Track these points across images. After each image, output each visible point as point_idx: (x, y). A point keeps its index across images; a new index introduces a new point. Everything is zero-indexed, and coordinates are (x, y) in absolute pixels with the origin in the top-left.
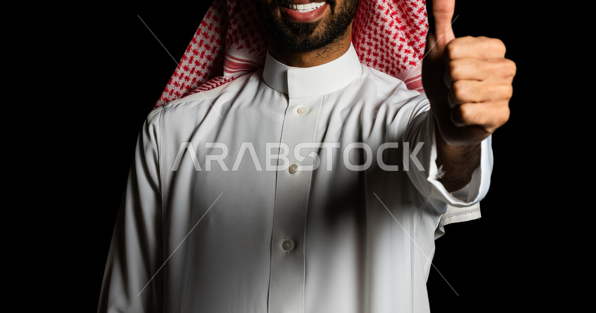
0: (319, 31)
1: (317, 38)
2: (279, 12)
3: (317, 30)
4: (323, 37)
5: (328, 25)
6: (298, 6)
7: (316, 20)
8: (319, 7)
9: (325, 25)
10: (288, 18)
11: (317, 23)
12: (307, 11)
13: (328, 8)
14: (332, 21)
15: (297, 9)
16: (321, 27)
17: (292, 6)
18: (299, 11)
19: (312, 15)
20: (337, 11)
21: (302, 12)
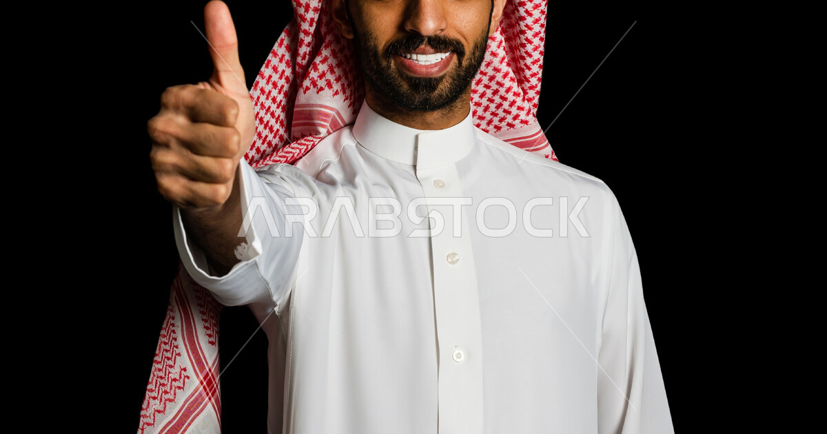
0: (444, 87)
1: (441, 96)
2: (393, 62)
3: (441, 86)
4: (447, 95)
5: (454, 80)
6: (419, 56)
7: (441, 74)
8: (444, 57)
9: (450, 80)
10: (405, 71)
11: (442, 78)
12: (429, 63)
13: (455, 57)
14: (459, 75)
15: (417, 60)
16: (446, 83)
17: (411, 56)
18: (420, 63)
19: (436, 69)
20: (465, 63)
21: (423, 63)
